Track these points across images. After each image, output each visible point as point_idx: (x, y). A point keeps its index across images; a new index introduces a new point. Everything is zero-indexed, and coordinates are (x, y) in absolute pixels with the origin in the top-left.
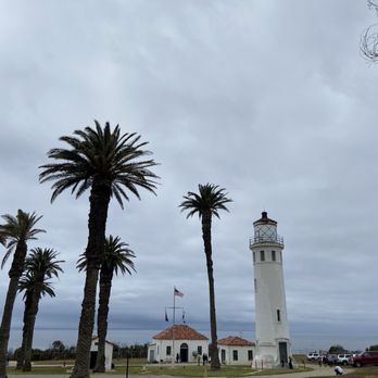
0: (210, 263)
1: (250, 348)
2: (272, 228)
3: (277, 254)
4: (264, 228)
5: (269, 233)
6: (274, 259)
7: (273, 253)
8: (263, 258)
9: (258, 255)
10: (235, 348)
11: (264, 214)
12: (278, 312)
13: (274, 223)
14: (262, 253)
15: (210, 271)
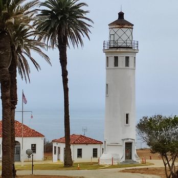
0: (65, 74)
1: (95, 146)
2: (128, 32)
3: (131, 60)
4: (120, 32)
5: (124, 38)
6: (127, 65)
7: (127, 58)
8: (116, 64)
9: (112, 61)
10: (80, 147)
11: (121, 15)
12: (127, 115)
13: (130, 25)
14: (116, 58)
15: (65, 81)
